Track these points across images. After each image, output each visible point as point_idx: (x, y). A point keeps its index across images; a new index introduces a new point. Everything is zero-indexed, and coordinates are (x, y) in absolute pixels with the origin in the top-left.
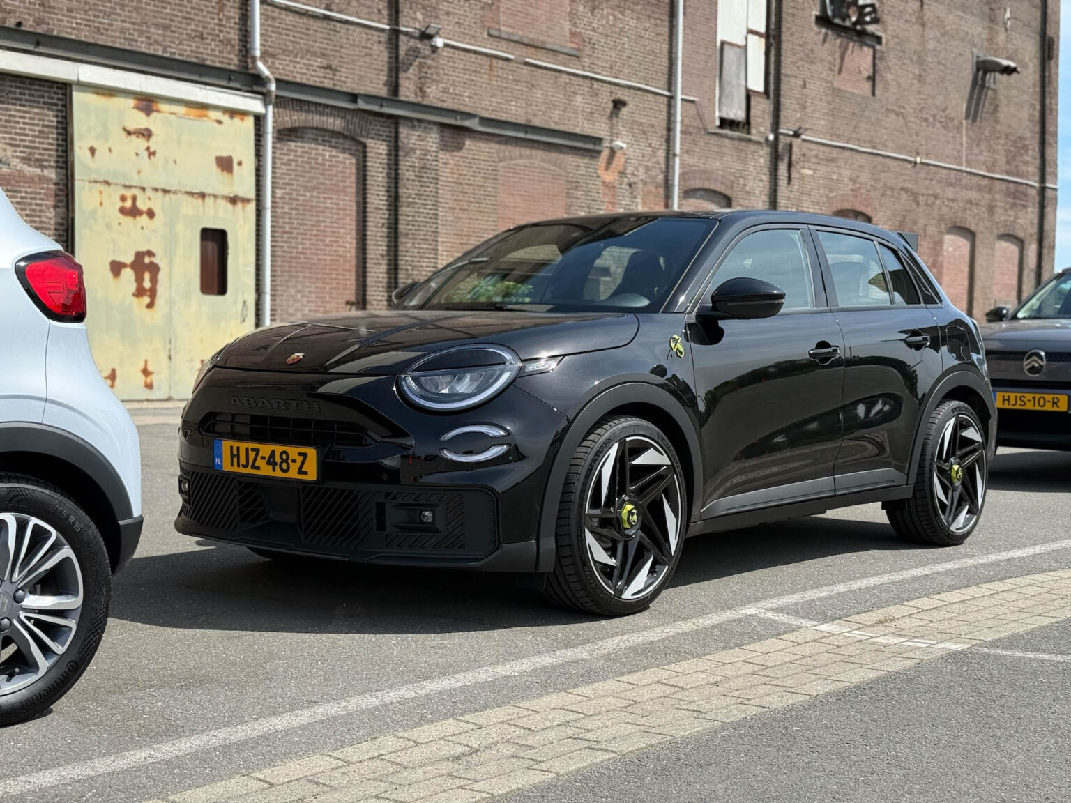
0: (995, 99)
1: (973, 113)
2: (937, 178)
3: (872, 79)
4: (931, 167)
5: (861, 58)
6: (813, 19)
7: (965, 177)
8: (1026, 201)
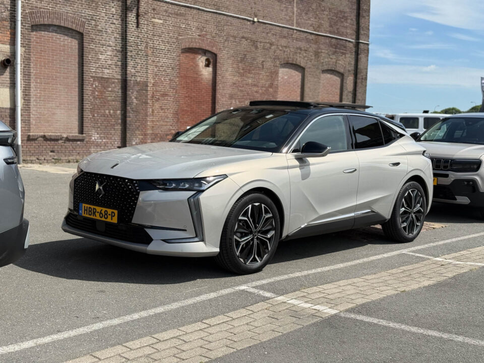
2: (272, 32)
4: (267, 25)
7: (296, 33)
8: (345, 50)
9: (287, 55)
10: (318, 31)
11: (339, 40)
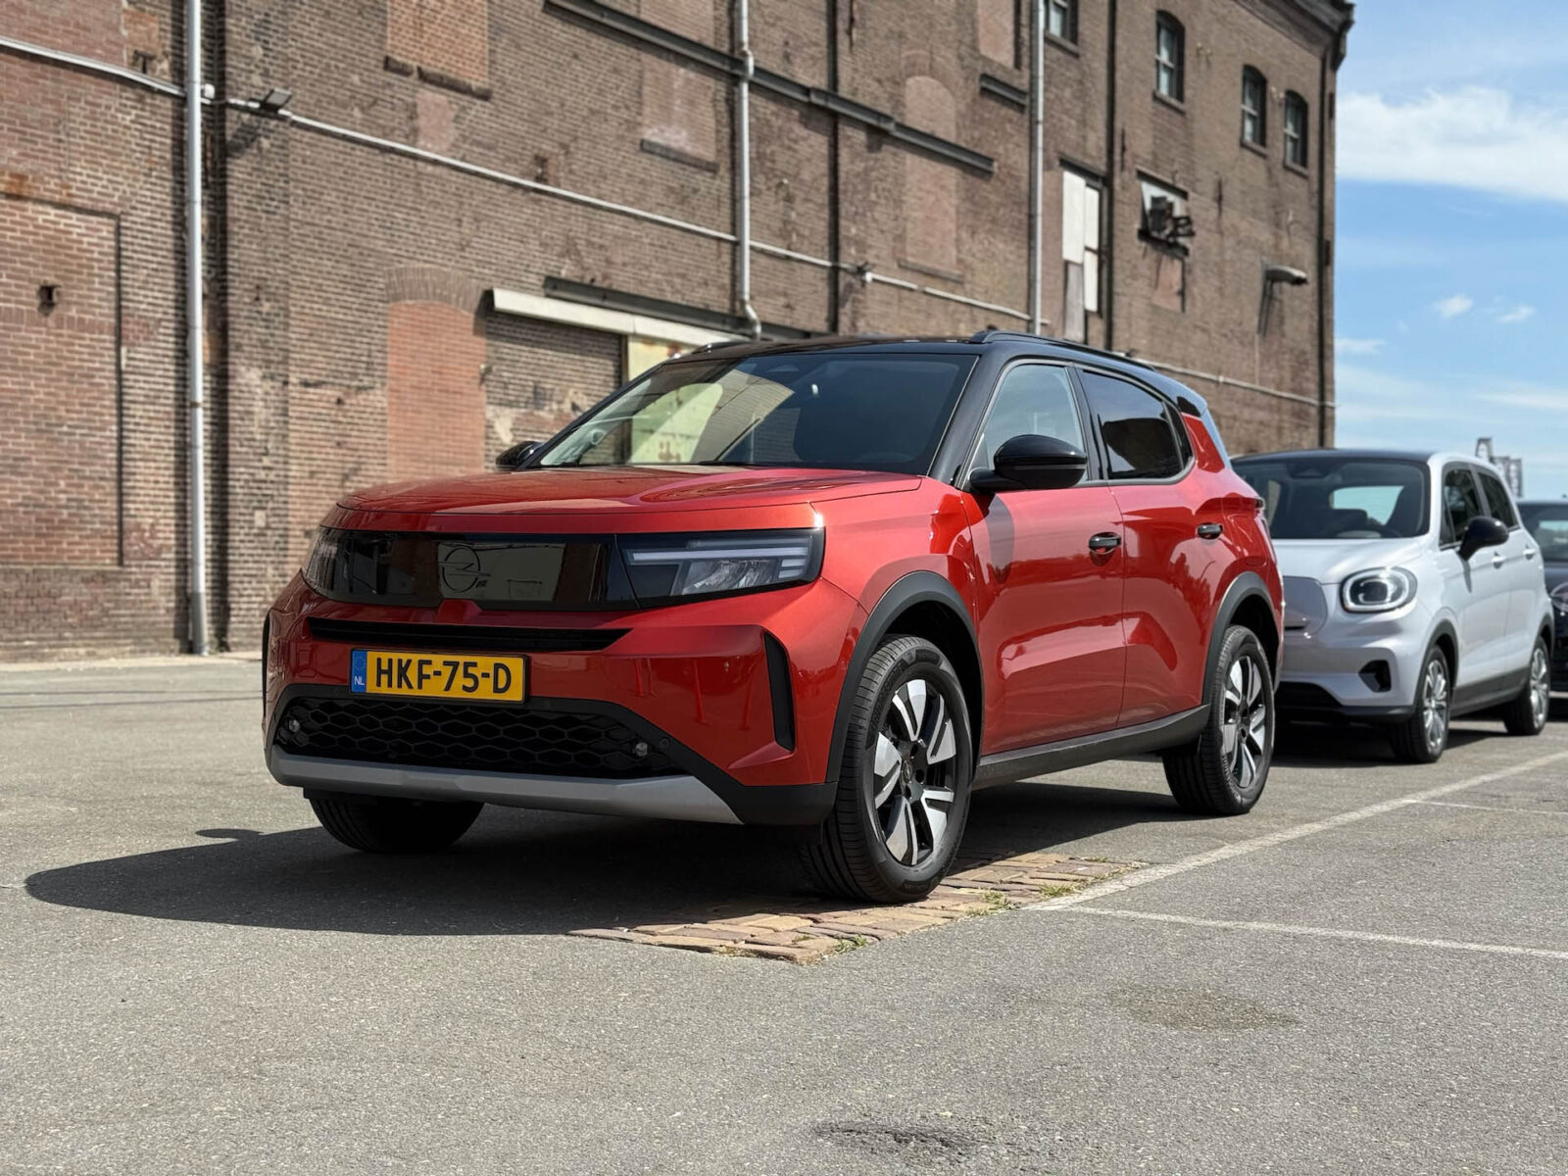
0: (1281, 310)
1: (1264, 329)
2: (1237, 399)
3: (1182, 293)
4: (1231, 387)
5: (1172, 271)
6: (1135, 233)
8: (1308, 421)
10: (1281, 391)
11: (1302, 404)
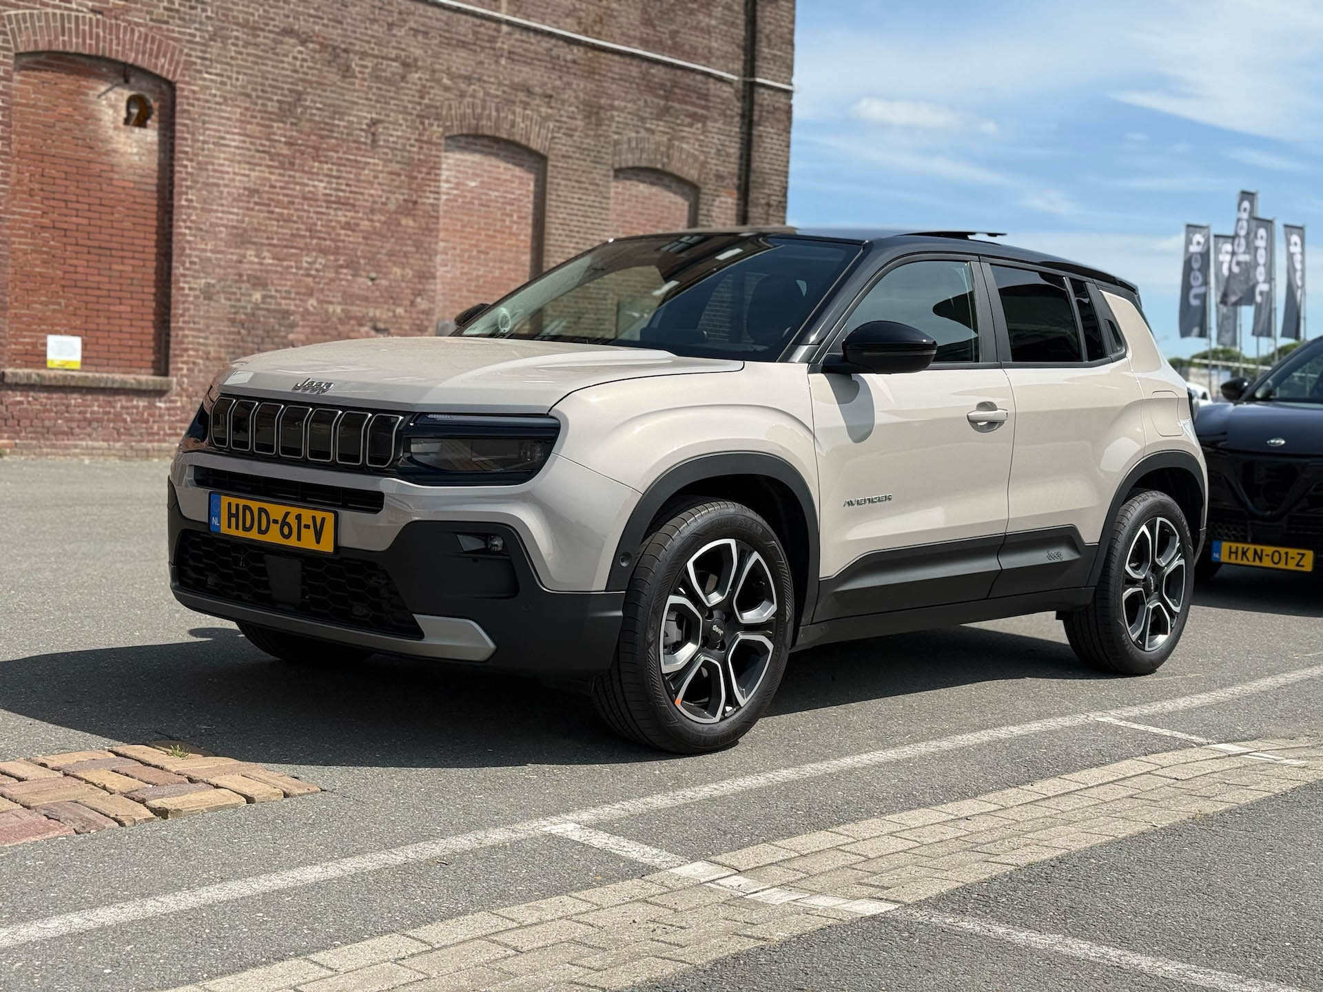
7: (509, 34)
8: (703, 107)
9: (474, 106)
10: (599, 36)
11: (679, 73)
